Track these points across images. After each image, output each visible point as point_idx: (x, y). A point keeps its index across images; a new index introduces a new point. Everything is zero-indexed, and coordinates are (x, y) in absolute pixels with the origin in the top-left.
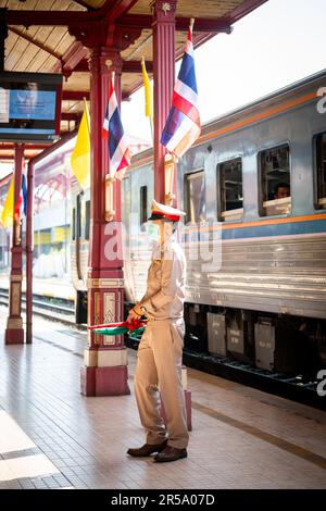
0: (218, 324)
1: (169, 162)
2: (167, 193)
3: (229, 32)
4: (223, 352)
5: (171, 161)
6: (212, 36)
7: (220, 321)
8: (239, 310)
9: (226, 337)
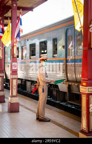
0: (29, 84)
1: (15, 46)
2: (14, 53)
3: (32, 11)
4: (30, 91)
5: (16, 45)
6: (28, 12)
7: (29, 83)
8: (34, 81)
9: (31, 88)
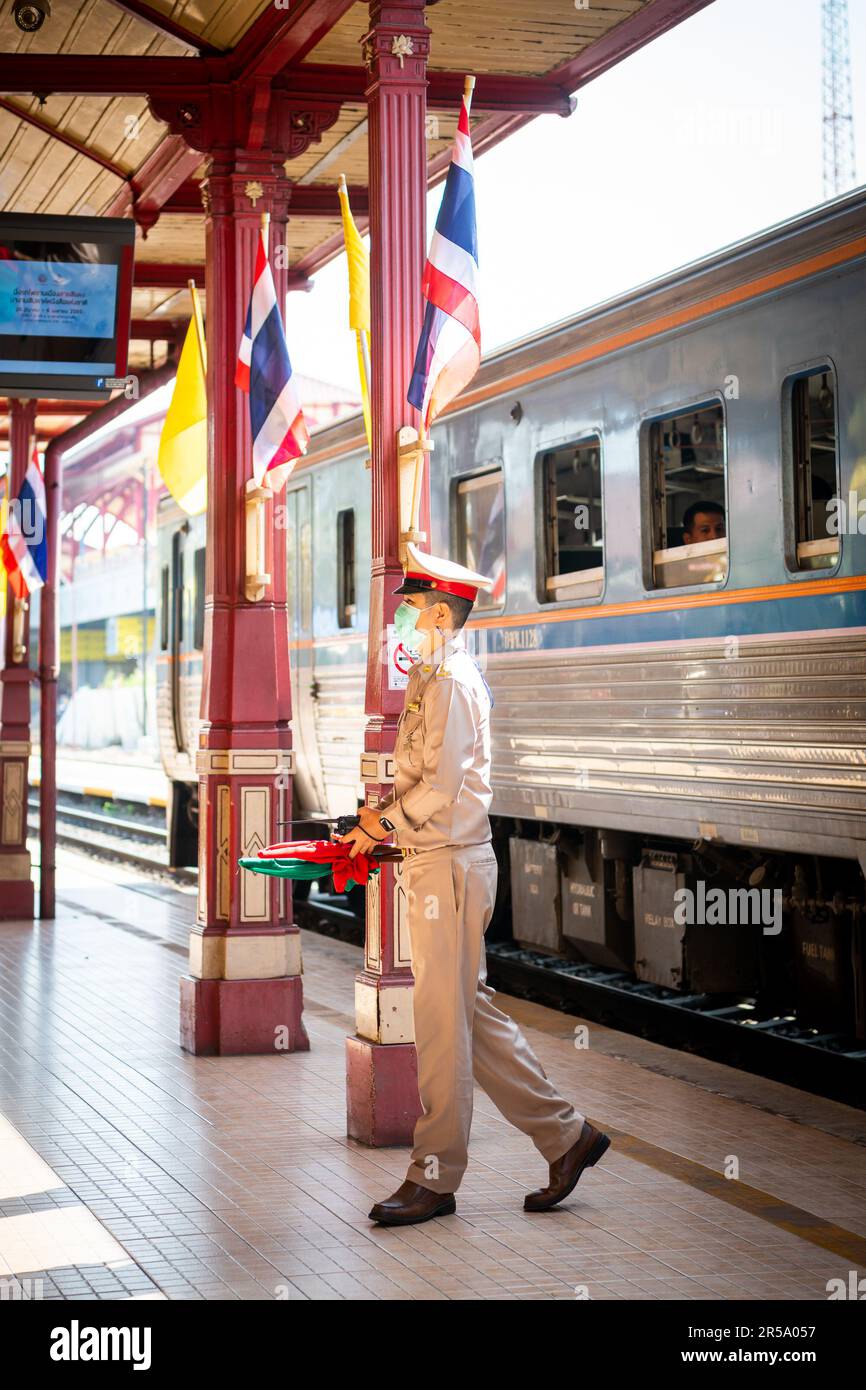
0: (538, 869)
1: (409, 448)
2: (404, 527)
3: (566, 112)
4: (552, 942)
5: (417, 445)
6: (522, 122)
7: (543, 860)
8: (592, 831)
9: (559, 902)
